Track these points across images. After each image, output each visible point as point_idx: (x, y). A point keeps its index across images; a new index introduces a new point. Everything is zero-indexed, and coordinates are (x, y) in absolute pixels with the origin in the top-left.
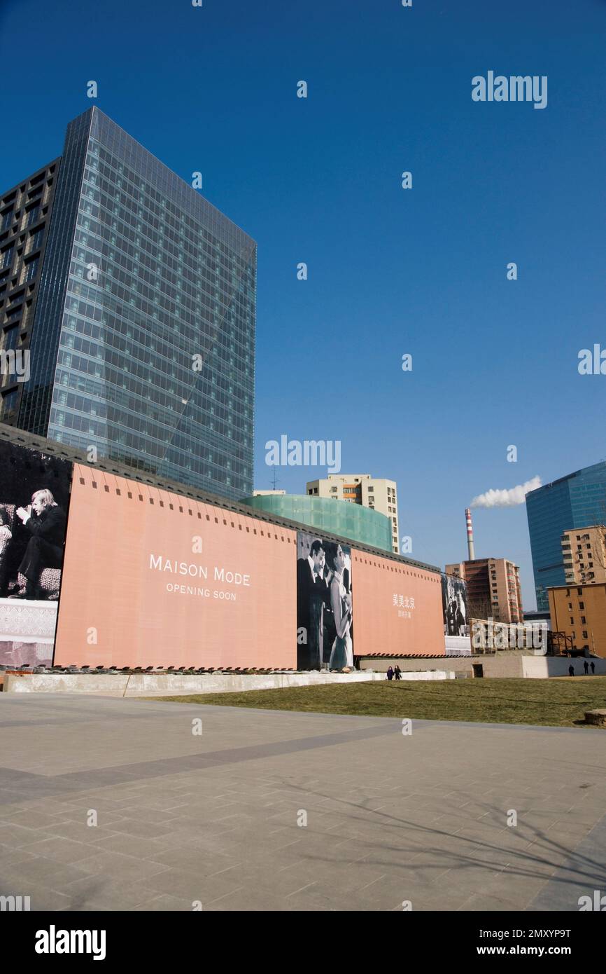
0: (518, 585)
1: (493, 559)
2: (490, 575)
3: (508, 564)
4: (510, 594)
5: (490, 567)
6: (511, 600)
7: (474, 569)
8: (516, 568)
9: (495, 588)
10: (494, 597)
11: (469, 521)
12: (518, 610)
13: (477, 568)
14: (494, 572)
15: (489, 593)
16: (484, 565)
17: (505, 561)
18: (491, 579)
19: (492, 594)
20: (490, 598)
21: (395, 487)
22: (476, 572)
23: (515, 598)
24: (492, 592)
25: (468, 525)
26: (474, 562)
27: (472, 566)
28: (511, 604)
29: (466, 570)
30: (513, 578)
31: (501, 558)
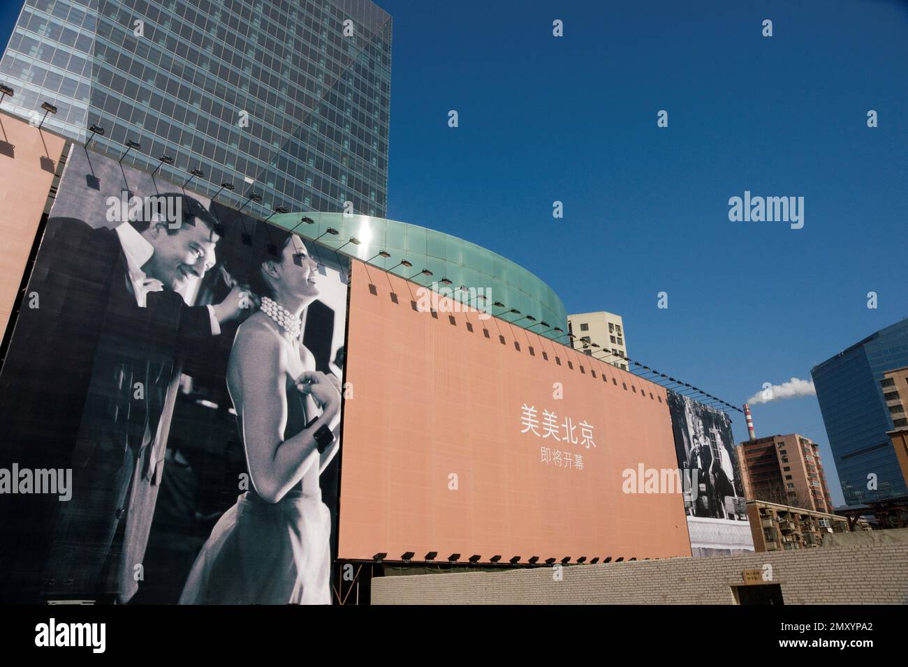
0: (819, 467)
1: (779, 436)
2: (780, 456)
3: (801, 441)
4: (810, 480)
5: (777, 446)
6: (813, 487)
7: (757, 451)
8: (814, 446)
9: (788, 473)
10: (788, 485)
11: (749, 417)
12: (824, 500)
13: (761, 450)
14: (784, 452)
15: (781, 480)
16: (769, 444)
17: (797, 437)
18: (781, 462)
19: (785, 481)
20: (783, 487)
21: (620, 324)
22: (759, 455)
23: (818, 485)
24: (784, 478)
25: (748, 421)
26: (756, 442)
27: (755, 447)
28: (814, 493)
29: (746, 453)
30: (811, 459)
31: (792, 433)
